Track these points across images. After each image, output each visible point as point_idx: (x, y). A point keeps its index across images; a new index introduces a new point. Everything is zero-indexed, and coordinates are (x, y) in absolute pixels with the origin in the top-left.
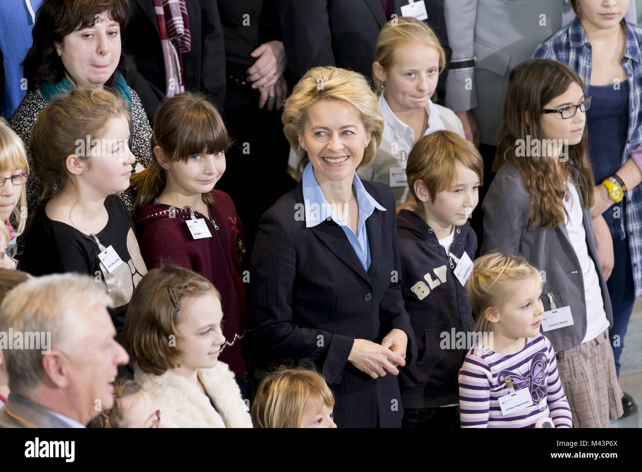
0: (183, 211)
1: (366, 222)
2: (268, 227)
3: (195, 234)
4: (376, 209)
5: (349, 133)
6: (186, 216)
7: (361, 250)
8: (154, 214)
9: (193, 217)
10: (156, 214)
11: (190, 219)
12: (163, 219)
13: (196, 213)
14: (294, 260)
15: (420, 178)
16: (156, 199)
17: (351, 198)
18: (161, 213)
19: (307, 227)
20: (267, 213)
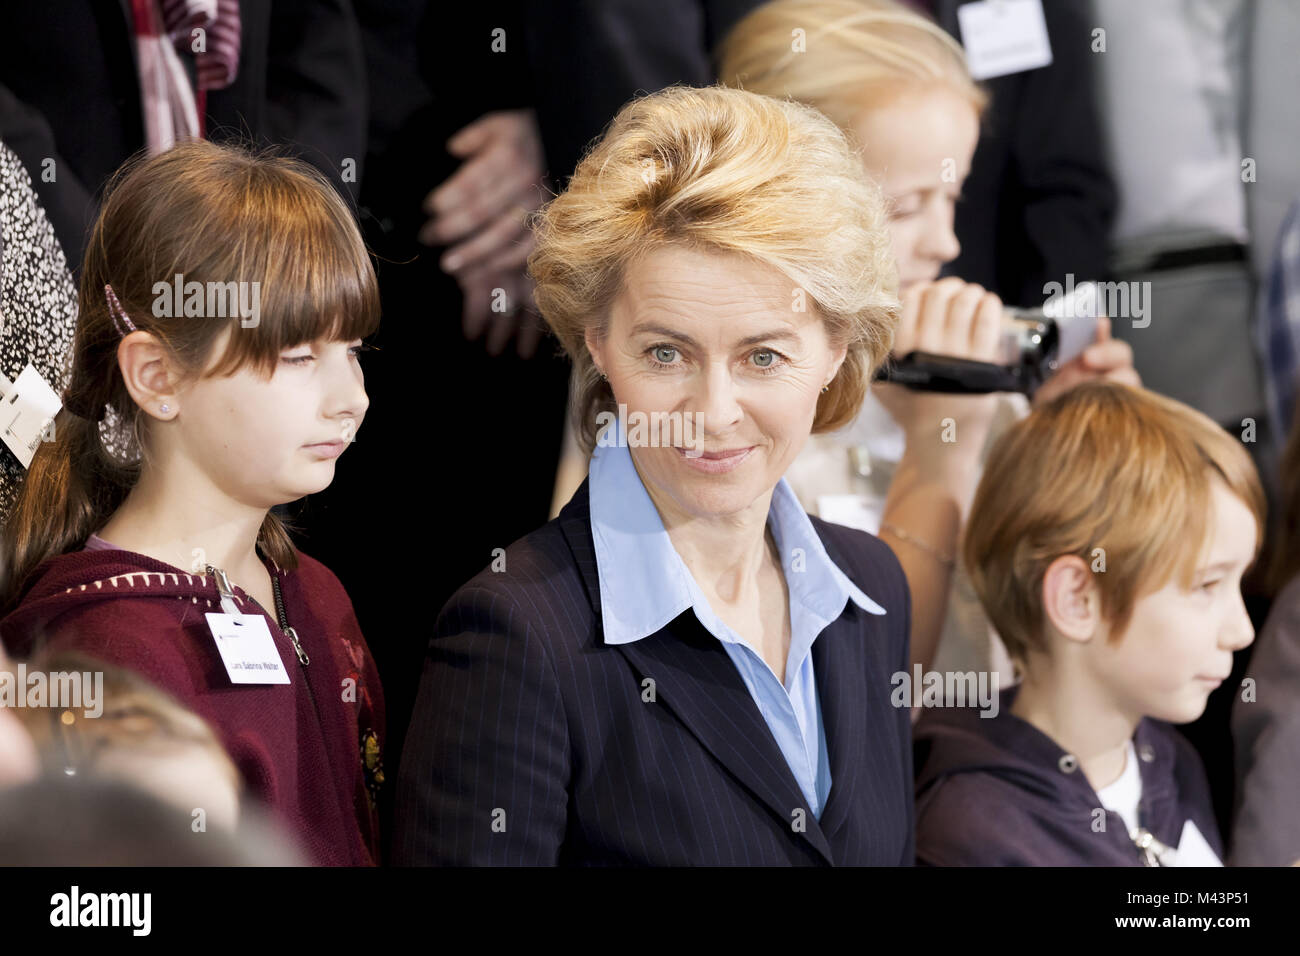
0: (196, 579)
1: (817, 649)
2: (470, 641)
3: (237, 666)
4: (851, 607)
5: (775, 359)
6: (202, 599)
7: (799, 741)
8: (89, 582)
9: (227, 603)
10: (99, 584)
11: (217, 608)
12: (122, 604)
13: (239, 591)
14: (563, 761)
15: (1073, 553)
16: (94, 536)
17: (763, 565)
18: (114, 581)
19: (607, 641)
20: (462, 591)
